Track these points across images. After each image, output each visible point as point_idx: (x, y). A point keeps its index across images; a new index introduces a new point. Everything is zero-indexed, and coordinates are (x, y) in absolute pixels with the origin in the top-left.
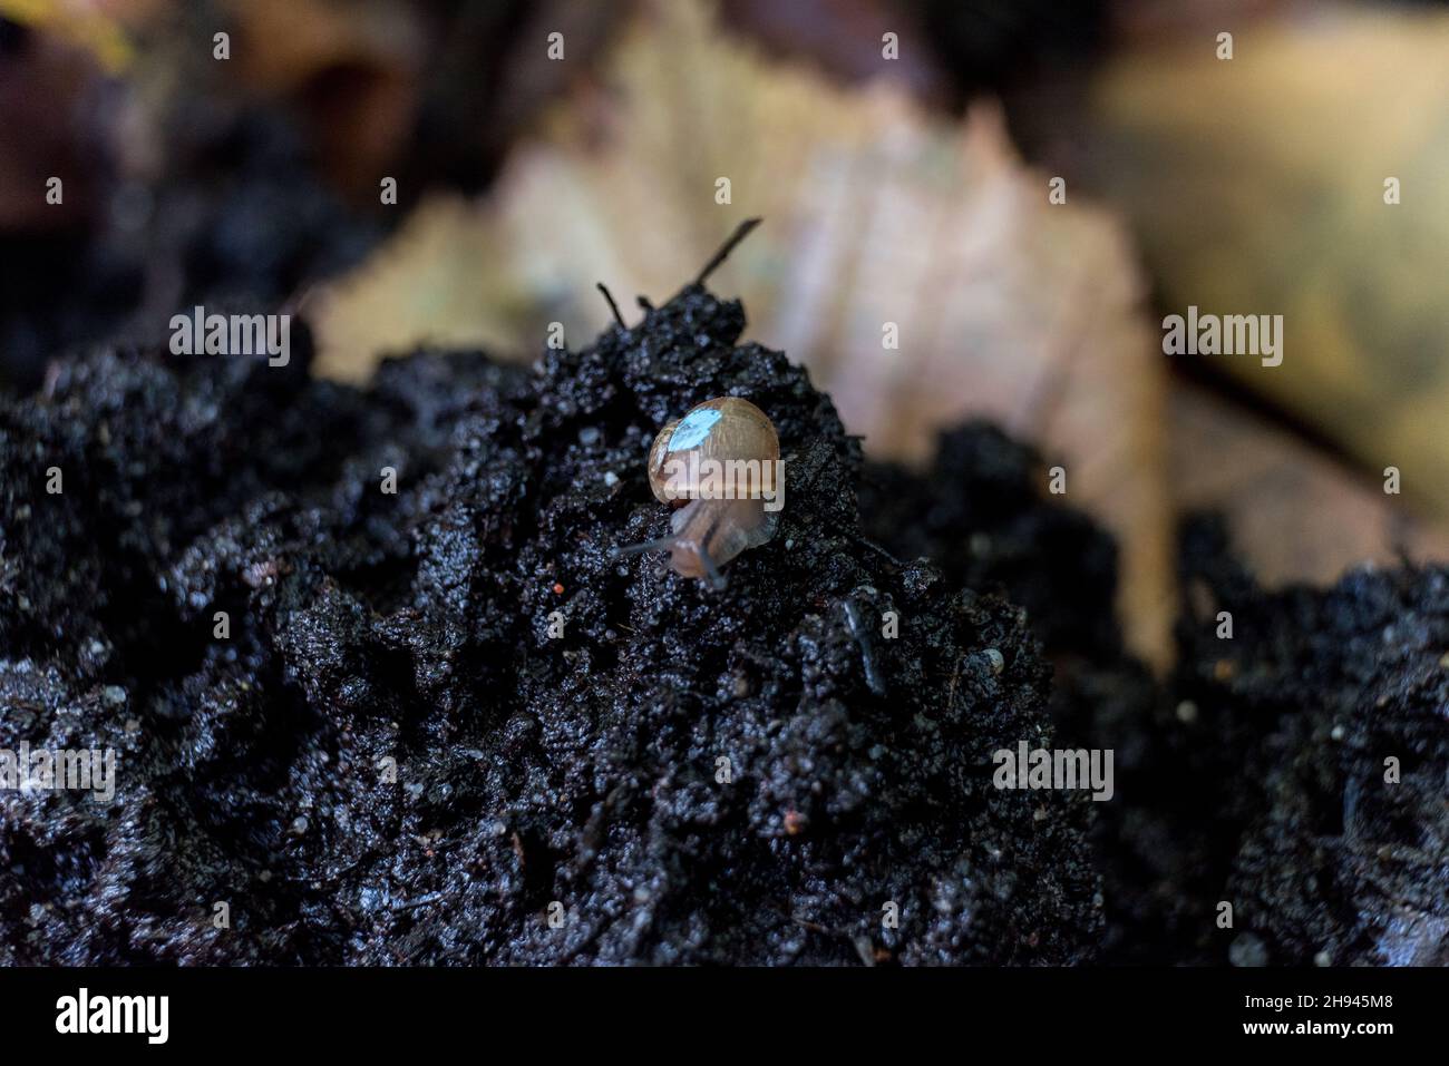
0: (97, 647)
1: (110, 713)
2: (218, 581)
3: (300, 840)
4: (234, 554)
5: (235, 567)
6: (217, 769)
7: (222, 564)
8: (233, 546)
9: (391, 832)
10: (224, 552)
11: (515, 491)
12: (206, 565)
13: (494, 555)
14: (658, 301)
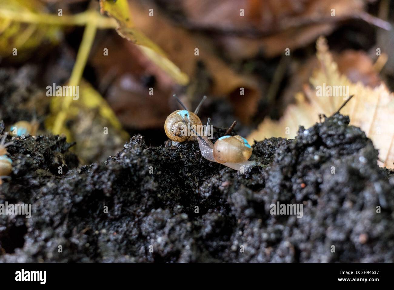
0: (179, 207)
1: (183, 221)
2: (212, 189)
3: (234, 252)
4: (216, 182)
5: (217, 186)
6: (211, 236)
7: (214, 185)
8: (216, 181)
9: (258, 249)
10: (214, 182)
11: (291, 162)
12: (209, 185)
13: (286, 178)
14: (328, 116)
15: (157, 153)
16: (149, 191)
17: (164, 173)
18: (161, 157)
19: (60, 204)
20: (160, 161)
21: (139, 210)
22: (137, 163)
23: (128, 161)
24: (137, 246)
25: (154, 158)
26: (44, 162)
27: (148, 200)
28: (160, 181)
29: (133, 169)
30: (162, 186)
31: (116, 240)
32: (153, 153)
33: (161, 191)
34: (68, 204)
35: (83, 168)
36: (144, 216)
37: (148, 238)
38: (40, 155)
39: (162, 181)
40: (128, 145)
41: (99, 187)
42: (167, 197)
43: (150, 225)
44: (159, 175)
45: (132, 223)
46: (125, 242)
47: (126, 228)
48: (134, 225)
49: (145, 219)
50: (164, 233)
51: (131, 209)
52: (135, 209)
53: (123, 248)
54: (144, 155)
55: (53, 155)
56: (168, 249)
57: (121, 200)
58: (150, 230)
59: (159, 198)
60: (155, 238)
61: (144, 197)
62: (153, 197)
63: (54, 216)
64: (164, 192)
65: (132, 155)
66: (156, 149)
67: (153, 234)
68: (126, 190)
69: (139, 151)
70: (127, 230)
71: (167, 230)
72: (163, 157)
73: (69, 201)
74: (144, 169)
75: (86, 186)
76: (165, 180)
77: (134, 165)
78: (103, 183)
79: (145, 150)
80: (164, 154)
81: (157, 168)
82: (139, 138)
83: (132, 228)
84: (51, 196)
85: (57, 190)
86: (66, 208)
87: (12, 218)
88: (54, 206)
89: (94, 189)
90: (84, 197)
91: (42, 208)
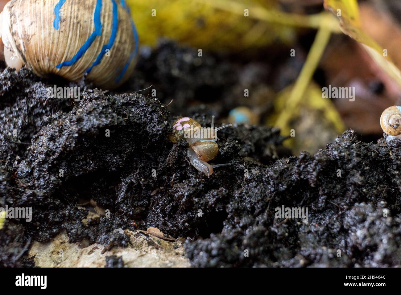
15: (368, 149)
16: (355, 184)
17: (373, 170)
18: (370, 153)
19: (263, 192)
20: (369, 156)
21: (343, 204)
22: (344, 156)
23: (336, 153)
24: (337, 239)
25: (362, 153)
26: (253, 151)
27: (353, 193)
28: (367, 177)
29: (341, 161)
30: (369, 181)
31: (316, 232)
32: (363, 148)
33: (368, 187)
34: (271, 192)
36: (348, 209)
37: (350, 232)
38: (250, 143)
39: (369, 177)
40: (339, 139)
41: (304, 177)
42: (373, 193)
43: (351, 218)
44: (367, 170)
45: (335, 217)
46: (326, 235)
47: (328, 221)
48: (337, 218)
49: (348, 212)
50: (364, 227)
51: (335, 202)
52: (339, 202)
53: (323, 241)
54: (352, 148)
55: (265, 146)
56: (366, 242)
57: (326, 192)
58: (352, 223)
59: (364, 192)
60: (355, 232)
61: (349, 190)
62: (358, 191)
63: (255, 203)
64: (371, 188)
65: (341, 148)
66: (367, 145)
67: (354, 228)
68: (332, 183)
69: (348, 144)
70: (330, 223)
71: (367, 224)
72: (372, 153)
73: (272, 189)
74: (351, 162)
75: (291, 175)
76: (372, 176)
77: (342, 158)
78: (308, 172)
79: (354, 144)
80: (374, 151)
81: (365, 164)
82: (351, 133)
83: (335, 222)
84: (254, 184)
85: (262, 178)
86: (268, 197)
87: (210, 203)
88: (256, 193)
89: (299, 179)
90: (288, 186)
91: (244, 195)
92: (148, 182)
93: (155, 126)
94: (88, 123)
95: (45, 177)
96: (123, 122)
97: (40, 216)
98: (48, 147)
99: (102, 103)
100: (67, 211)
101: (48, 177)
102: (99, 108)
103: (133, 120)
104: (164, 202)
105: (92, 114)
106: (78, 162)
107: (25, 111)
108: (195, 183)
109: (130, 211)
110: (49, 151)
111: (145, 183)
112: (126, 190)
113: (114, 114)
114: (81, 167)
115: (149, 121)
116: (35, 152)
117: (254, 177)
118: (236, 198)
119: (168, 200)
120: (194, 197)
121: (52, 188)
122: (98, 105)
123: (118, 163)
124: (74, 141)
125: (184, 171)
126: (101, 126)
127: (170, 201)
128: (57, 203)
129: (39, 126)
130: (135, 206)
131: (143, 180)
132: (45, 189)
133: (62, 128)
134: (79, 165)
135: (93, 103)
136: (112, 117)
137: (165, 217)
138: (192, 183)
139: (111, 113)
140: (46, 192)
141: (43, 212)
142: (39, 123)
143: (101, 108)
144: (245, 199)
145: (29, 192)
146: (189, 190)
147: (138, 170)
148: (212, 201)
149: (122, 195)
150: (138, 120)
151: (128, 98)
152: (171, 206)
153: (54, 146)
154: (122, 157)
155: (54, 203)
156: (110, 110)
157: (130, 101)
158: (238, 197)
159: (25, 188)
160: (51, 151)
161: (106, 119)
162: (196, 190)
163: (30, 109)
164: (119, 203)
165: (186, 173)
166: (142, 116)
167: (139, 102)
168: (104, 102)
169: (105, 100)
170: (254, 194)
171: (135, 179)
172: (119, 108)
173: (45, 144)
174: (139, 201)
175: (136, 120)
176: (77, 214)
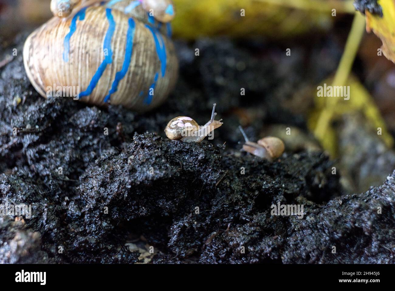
19: (318, 241)
23: (389, 199)
34: (325, 241)
35: (345, 199)
41: (359, 225)
51: (388, 247)
52: (391, 247)
57: (379, 238)
63: (310, 252)
68: (385, 227)
73: (327, 238)
75: (346, 222)
78: (363, 222)
84: (309, 231)
85: (316, 225)
86: (323, 245)
87: (265, 252)
88: (311, 242)
89: (353, 226)
90: (343, 234)
91: (299, 243)
92: (201, 225)
93: (209, 175)
94: (142, 175)
95: (97, 223)
96: (178, 172)
97: (92, 261)
98: (99, 193)
99: (155, 153)
100: (120, 256)
101: (100, 223)
102: (152, 159)
103: (187, 168)
104: (218, 247)
105: (145, 165)
106: (130, 207)
107: (72, 144)
108: (250, 232)
109: (183, 254)
110: (100, 197)
111: (199, 226)
112: (178, 233)
113: (168, 165)
114: (133, 212)
115: (203, 170)
116: (85, 194)
117: (308, 225)
118: (291, 245)
119: (222, 246)
120: (249, 246)
121: (104, 234)
122: (151, 155)
123: (171, 209)
124: (127, 191)
125: (237, 214)
126: (155, 179)
127: (224, 247)
128: (109, 248)
129: (87, 162)
130: (188, 247)
131: (195, 223)
132: (96, 234)
133: (112, 174)
134: (131, 210)
135: (146, 153)
136: (165, 168)
137: (219, 260)
138: (247, 232)
139: (165, 164)
140: (98, 237)
141: (94, 257)
142: (87, 159)
143: (154, 159)
144: (300, 247)
145: (81, 239)
146: (244, 239)
147: (191, 214)
148: (268, 250)
149: (174, 238)
150: (191, 168)
151: (181, 145)
152: (226, 252)
153: (105, 192)
154: (174, 203)
155: (106, 248)
156: (163, 161)
157: (183, 149)
158: (293, 245)
159: (76, 234)
160: (103, 197)
161: (160, 171)
162: (252, 238)
163: (77, 142)
164: (171, 246)
165: (239, 216)
166: (196, 165)
167: (192, 151)
168: (157, 152)
169: (158, 149)
170: (309, 242)
171: (188, 223)
172: (172, 157)
173: (96, 189)
174: (192, 242)
175: (189, 169)
176: (129, 257)
